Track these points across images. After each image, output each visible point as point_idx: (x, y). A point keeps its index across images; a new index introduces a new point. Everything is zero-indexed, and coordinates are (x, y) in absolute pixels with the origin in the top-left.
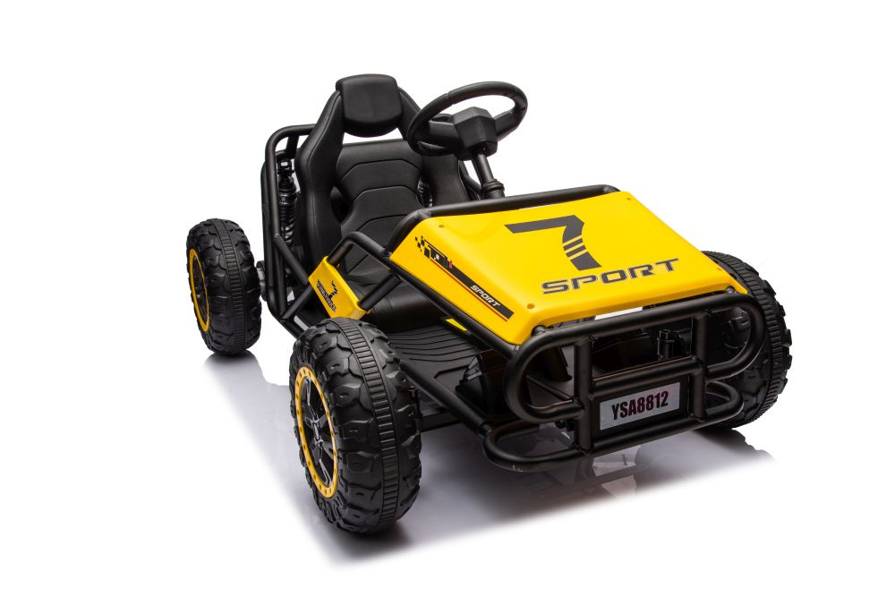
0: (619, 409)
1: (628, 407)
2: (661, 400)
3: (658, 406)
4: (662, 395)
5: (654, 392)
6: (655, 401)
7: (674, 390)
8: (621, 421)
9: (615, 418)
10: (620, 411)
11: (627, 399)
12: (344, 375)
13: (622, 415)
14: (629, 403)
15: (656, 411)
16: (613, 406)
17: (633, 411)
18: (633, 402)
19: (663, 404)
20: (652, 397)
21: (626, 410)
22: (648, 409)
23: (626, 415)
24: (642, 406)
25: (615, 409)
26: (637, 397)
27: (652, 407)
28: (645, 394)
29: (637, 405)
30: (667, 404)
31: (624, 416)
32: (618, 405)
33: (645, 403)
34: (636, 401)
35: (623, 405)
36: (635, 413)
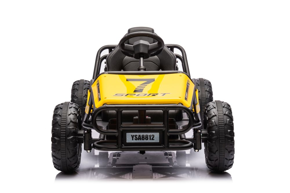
0: (134, 137)
1: (138, 137)
2: (152, 138)
3: (150, 139)
4: (152, 136)
5: (149, 134)
6: (149, 137)
7: (157, 135)
8: (134, 141)
9: (133, 139)
11: (138, 134)
12: (57, 115)
13: (135, 139)
14: (138, 136)
15: (149, 141)
16: (132, 135)
17: (139, 139)
18: (140, 136)
19: (152, 139)
20: (148, 135)
21: (137, 138)
22: (146, 139)
23: (137, 140)
24: (143, 138)
25: (133, 137)
26: (141, 134)
27: (148, 139)
28: (145, 134)
29: (141, 137)
30: (154, 140)
31: (136, 140)
32: (134, 135)
33: (145, 137)
34: (141, 135)
35: (136, 136)
36: (141, 140)
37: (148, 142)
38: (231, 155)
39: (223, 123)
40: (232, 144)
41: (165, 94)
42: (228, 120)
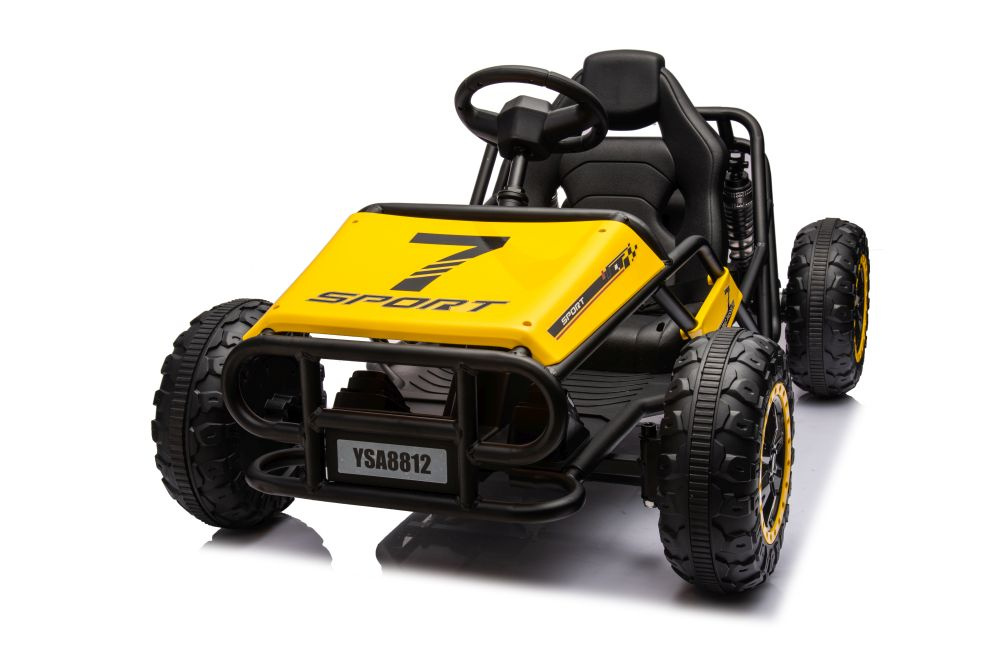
0: (363, 455)
1: (375, 457)
2: (421, 464)
3: (417, 470)
4: (423, 459)
5: (413, 451)
6: (412, 461)
7: (439, 459)
8: (364, 471)
9: (359, 465)
10: (364, 459)
11: (375, 447)
13: (366, 463)
14: (376, 453)
15: (412, 476)
16: (355, 450)
17: (380, 464)
18: (381, 453)
19: (424, 471)
20: (408, 455)
21: (372, 460)
22: (403, 469)
23: (372, 467)
24: (392, 462)
25: (358, 454)
26: (387, 448)
27: (408, 469)
28: (399, 449)
29: (387, 459)
30: (429, 473)
31: (369, 467)
32: (361, 450)
33: (399, 460)
34: (386, 453)
35: (369, 452)
36: (385, 468)
37: (408, 478)
38: (738, 546)
39: (708, 424)
40: (741, 507)
41: (487, 303)
42: (734, 413)
